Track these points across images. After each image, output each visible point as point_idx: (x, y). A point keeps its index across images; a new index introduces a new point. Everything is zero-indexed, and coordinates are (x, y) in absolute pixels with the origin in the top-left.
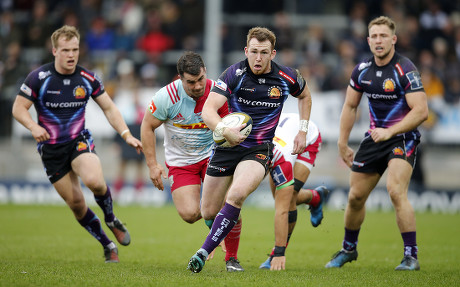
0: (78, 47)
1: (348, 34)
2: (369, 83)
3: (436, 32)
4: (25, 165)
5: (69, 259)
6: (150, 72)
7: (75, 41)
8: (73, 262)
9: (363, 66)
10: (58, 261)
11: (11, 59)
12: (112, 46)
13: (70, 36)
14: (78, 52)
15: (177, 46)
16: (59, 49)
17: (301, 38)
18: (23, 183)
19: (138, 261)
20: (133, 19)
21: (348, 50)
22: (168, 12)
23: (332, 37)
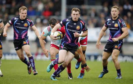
0: (26, 12)
1: (103, 11)
2: (110, 25)
3: (128, 10)
4: (10, 48)
5: (22, 76)
6: (45, 22)
7: (26, 11)
8: (23, 76)
9: (109, 20)
10: (19, 76)
11: (5, 18)
12: (34, 14)
13: (24, 9)
14: (26, 14)
15: (53, 14)
16: (21, 13)
17: (89, 12)
18: (9, 54)
19: (42, 76)
20: (41, 7)
21: (102, 15)
22: (51, 5)
23: (98, 12)
